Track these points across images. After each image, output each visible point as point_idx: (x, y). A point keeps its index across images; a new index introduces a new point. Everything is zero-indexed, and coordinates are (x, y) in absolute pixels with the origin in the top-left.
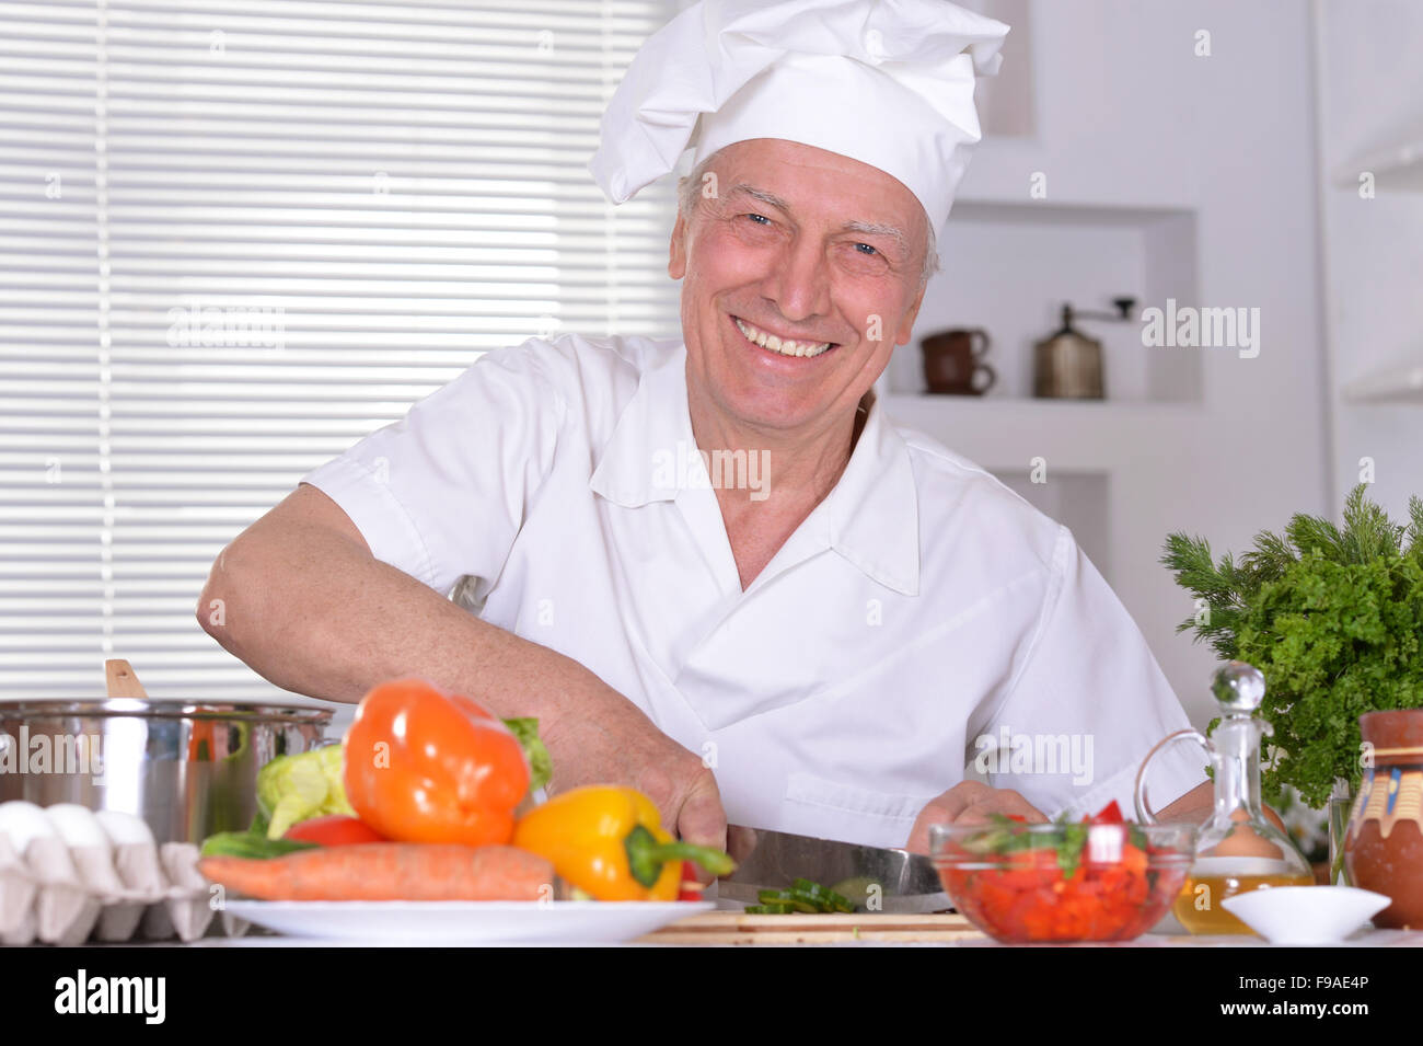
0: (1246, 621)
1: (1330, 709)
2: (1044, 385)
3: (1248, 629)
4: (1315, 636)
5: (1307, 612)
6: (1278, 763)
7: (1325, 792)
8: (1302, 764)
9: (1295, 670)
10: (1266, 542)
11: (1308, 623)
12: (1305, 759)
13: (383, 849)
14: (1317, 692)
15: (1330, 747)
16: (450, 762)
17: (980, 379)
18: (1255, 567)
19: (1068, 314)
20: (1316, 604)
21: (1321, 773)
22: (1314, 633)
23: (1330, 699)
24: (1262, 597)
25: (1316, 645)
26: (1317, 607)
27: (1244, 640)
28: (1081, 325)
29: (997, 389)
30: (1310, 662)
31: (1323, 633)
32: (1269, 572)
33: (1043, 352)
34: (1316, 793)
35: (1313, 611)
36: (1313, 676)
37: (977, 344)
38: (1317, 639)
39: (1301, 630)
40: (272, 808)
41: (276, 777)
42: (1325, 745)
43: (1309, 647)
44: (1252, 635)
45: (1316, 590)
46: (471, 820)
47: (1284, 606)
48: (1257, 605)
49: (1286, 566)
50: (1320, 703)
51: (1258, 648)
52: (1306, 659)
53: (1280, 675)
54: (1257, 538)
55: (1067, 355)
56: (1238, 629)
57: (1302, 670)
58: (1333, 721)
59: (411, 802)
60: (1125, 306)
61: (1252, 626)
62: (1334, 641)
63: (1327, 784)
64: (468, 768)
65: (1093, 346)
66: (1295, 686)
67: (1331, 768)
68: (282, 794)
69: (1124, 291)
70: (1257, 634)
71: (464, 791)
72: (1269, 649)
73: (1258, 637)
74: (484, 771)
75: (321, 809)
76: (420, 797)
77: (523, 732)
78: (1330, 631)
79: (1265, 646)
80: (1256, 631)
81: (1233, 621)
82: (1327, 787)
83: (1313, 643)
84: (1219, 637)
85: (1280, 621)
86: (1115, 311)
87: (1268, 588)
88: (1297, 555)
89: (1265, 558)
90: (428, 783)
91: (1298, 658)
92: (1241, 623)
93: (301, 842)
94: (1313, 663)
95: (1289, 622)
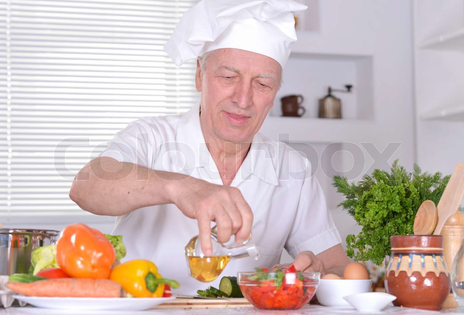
0: (358, 204)
1: (383, 233)
2: (322, 114)
3: (358, 207)
4: (379, 210)
5: (377, 202)
6: (368, 250)
7: (381, 260)
8: (374, 251)
9: (372, 220)
10: (366, 178)
11: (377, 205)
12: (375, 250)
13: (66, 280)
14: (379, 228)
15: (383, 246)
16: (88, 252)
17: (300, 111)
18: (362, 186)
19: (330, 90)
20: (379, 199)
21: (380, 254)
22: (379, 208)
23: (383, 230)
24: (363, 196)
25: (379, 212)
26: (379, 200)
27: (357, 210)
28: (334, 94)
29: (306, 115)
30: (377, 218)
31: (382, 208)
32: (367, 188)
33: (322, 103)
34: (378, 260)
35: (378, 201)
36: (378, 223)
37: (299, 100)
38: (380, 211)
39: (375, 208)
40: (35, 264)
41: (37, 253)
42: (381, 245)
43: (377, 213)
44: (359, 209)
45: (379, 195)
46: (96, 271)
47: (371, 199)
48: (362, 199)
49: (372, 186)
50: (380, 231)
51: (361, 213)
52: (376, 217)
53: (367, 222)
54: (363, 177)
55: (329, 104)
56: (355, 206)
57: (374, 221)
58: (384, 237)
59: (76, 265)
60: (349, 87)
61: (360, 206)
62: (385, 211)
63: (382, 258)
64: (94, 253)
65: (338, 101)
66: (372, 226)
67: (383, 252)
68: (39, 260)
69: (349, 83)
70: (361, 208)
71: (93, 261)
72: (364, 214)
73: (362, 209)
74: (99, 255)
75: (51, 265)
76: (79, 263)
77: (117, 240)
78: (384, 208)
79: (363, 212)
80: (361, 207)
81: (354, 204)
82: (382, 259)
83: (378, 212)
84: (350, 209)
85: (368, 205)
86: (346, 89)
87: (365, 193)
88: (376, 182)
89: (365, 183)
90: (81, 259)
91: (373, 217)
92: (357, 205)
93: (41, 277)
94: (378, 218)
95: (371, 205)
